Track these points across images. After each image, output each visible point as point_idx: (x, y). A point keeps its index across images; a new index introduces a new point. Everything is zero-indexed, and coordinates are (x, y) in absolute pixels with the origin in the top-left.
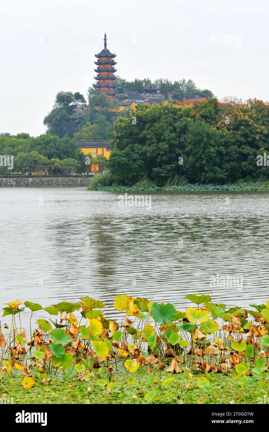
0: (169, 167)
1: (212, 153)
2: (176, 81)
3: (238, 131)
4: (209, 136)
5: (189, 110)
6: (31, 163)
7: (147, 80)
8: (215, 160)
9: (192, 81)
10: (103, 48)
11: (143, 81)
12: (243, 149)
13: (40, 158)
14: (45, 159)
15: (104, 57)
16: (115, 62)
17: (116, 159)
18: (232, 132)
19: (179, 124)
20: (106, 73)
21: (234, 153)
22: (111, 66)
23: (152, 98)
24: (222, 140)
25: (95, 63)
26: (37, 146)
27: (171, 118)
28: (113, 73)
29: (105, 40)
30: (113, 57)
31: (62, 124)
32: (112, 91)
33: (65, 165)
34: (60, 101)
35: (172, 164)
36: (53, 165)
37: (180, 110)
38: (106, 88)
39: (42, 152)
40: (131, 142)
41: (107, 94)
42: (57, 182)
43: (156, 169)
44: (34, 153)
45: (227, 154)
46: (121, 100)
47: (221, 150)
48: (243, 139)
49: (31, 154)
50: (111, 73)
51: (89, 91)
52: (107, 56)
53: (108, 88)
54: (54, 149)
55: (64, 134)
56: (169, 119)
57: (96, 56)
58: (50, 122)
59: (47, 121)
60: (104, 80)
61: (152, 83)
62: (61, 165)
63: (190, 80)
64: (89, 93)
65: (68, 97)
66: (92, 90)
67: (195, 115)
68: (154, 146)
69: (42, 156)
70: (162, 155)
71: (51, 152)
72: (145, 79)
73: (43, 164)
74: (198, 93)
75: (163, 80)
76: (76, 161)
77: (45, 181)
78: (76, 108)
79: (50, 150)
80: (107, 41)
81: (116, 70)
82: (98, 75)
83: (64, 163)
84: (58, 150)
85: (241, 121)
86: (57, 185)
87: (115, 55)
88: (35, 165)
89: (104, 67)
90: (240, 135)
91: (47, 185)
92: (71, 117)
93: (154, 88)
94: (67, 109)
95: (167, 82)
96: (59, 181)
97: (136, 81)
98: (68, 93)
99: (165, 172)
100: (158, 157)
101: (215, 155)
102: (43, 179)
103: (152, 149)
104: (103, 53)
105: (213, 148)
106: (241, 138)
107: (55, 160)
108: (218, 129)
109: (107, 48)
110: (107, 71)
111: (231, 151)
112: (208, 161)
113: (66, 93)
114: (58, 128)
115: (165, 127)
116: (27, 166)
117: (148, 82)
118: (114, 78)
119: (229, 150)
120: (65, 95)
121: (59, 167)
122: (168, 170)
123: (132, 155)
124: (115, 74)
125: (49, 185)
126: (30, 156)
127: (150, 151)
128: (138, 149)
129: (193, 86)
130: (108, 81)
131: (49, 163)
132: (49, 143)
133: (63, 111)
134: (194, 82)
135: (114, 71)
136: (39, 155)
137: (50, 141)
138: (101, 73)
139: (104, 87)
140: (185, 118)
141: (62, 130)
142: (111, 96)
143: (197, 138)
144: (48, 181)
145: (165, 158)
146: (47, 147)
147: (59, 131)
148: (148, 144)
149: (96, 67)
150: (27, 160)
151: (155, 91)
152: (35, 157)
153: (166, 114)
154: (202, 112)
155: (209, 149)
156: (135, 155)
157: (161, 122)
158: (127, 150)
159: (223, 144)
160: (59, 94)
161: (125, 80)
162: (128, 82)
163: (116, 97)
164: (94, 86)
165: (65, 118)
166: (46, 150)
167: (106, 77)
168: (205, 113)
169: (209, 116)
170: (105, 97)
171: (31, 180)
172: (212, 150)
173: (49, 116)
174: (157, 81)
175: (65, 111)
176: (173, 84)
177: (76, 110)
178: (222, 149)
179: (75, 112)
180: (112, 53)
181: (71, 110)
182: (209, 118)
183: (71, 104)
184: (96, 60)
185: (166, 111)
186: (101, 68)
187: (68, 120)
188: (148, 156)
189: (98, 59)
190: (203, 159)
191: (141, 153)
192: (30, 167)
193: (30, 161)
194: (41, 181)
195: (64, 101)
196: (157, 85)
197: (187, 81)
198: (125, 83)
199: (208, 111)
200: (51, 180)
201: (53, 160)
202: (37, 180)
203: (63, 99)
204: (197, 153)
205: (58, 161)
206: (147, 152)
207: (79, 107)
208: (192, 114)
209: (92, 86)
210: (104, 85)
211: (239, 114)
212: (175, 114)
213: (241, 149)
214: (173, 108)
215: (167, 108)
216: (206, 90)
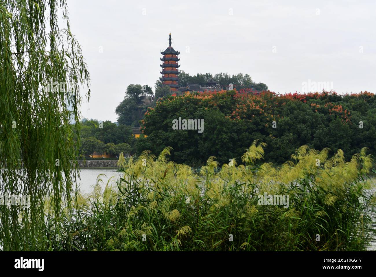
0: (188, 151)
1: (225, 139)
2: (234, 75)
3: (250, 120)
4: (222, 123)
5: (208, 101)
6: (89, 147)
7: (208, 74)
8: (228, 145)
9: (248, 76)
10: (168, 46)
11: (205, 75)
12: (254, 135)
13: (97, 143)
14: (101, 143)
15: (169, 54)
16: (178, 59)
17: (141, 145)
18: (245, 121)
19: (198, 113)
20: (170, 68)
21: (245, 139)
22: (175, 62)
23: (212, 90)
24: (234, 127)
25: (161, 59)
26: (97, 132)
27: (192, 108)
28: (177, 69)
29: (170, 39)
30: (177, 54)
31: (130, 113)
32: (175, 84)
33: (118, 149)
34: (131, 92)
35: (191, 148)
36: (108, 149)
37: (200, 100)
38: (170, 82)
39: (100, 138)
40: (155, 129)
41: (171, 87)
42: (112, 164)
43: (177, 153)
44: (92, 139)
45: (239, 140)
46: (183, 92)
47: (233, 137)
48: (254, 127)
49: (90, 140)
50: (175, 68)
51: (157, 84)
52: (171, 54)
53: (172, 82)
54: (110, 135)
55: (133, 121)
56: (190, 108)
57: (162, 53)
58: (121, 111)
59: (118, 110)
60: (169, 75)
61: (213, 77)
62: (116, 149)
63: (247, 75)
64: (156, 85)
65: (137, 89)
66: (159, 83)
67: (213, 105)
68: (175, 132)
69: (99, 141)
70: (183, 140)
71: (108, 137)
72: (207, 74)
73: (99, 148)
74: (253, 86)
75: (223, 75)
76: (129, 146)
77: (101, 164)
78: (144, 99)
79: (107, 136)
80: (172, 40)
81: (180, 66)
82: (163, 70)
83: (117, 148)
84: (114, 135)
85: (254, 110)
86: (112, 166)
87: (178, 52)
88: (93, 149)
89: (169, 63)
90: (252, 123)
91: (103, 166)
92: (139, 107)
93: (214, 82)
94: (136, 100)
95: (226, 76)
96: (114, 163)
97: (198, 75)
98: (137, 86)
99: (185, 155)
100: (179, 142)
101: (228, 141)
102: (100, 162)
103: (173, 135)
104: (168, 51)
105: (226, 134)
106: (252, 126)
107: (110, 145)
108: (232, 117)
109: (171, 46)
110: (171, 66)
111: (243, 138)
112: (222, 146)
113: (136, 86)
114: (127, 116)
115: (185, 115)
116: (86, 150)
117: (209, 76)
118: (177, 73)
119: (241, 137)
120: (135, 88)
121: (113, 151)
122: (188, 154)
123: (156, 140)
124: (179, 69)
125: (105, 166)
126: (89, 141)
127: (171, 137)
128: (162, 134)
129: (250, 80)
130: (172, 75)
131: (105, 148)
132: (107, 130)
133: (132, 102)
134: (250, 76)
135: (178, 66)
136: (97, 140)
137: (108, 128)
138: (166, 68)
139: (169, 80)
140: (204, 107)
141: (130, 118)
142: (175, 89)
143: (212, 126)
144: (104, 163)
145: (184, 143)
146: (105, 133)
147: (129, 119)
148: (169, 130)
149: (162, 63)
150: (86, 144)
151: (215, 84)
152: (93, 142)
153: (188, 104)
154: (219, 102)
155: (222, 135)
156: (159, 140)
157: (182, 112)
158: (151, 135)
159: (235, 131)
160: (129, 86)
161: (188, 74)
162: (190, 77)
163: (179, 90)
164: (160, 79)
165: (134, 108)
166: (104, 136)
167: (170, 72)
168: (221, 103)
169: (226, 106)
170: (168, 90)
171: (89, 162)
172: (224, 136)
173: (120, 106)
174: (218, 76)
175: (134, 102)
176: (231, 77)
177: (144, 100)
178: (235, 135)
179: (143, 102)
180: (176, 50)
181: (139, 101)
182: (225, 108)
183: (140, 96)
184: (162, 56)
185: (188, 102)
186: (166, 64)
187: (137, 110)
188: (170, 141)
189: (164, 56)
190: (217, 144)
191: (164, 138)
192: (88, 150)
193: (89, 145)
194: (98, 163)
195: (134, 93)
196: (217, 79)
197: (244, 76)
198: (188, 77)
199: (225, 101)
200: (106, 163)
201: (108, 144)
202: (94, 162)
203: (134, 90)
204: (212, 139)
205: (112, 146)
206: (169, 137)
207: (147, 98)
208: (210, 104)
209: (159, 80)
210: (168, 79)
211: (251, 104)
212: (196, 104)
213: (252, 136)
214: (193, 99)
215: (189, 99)
216: (261, 83)
